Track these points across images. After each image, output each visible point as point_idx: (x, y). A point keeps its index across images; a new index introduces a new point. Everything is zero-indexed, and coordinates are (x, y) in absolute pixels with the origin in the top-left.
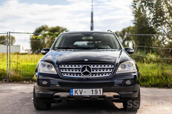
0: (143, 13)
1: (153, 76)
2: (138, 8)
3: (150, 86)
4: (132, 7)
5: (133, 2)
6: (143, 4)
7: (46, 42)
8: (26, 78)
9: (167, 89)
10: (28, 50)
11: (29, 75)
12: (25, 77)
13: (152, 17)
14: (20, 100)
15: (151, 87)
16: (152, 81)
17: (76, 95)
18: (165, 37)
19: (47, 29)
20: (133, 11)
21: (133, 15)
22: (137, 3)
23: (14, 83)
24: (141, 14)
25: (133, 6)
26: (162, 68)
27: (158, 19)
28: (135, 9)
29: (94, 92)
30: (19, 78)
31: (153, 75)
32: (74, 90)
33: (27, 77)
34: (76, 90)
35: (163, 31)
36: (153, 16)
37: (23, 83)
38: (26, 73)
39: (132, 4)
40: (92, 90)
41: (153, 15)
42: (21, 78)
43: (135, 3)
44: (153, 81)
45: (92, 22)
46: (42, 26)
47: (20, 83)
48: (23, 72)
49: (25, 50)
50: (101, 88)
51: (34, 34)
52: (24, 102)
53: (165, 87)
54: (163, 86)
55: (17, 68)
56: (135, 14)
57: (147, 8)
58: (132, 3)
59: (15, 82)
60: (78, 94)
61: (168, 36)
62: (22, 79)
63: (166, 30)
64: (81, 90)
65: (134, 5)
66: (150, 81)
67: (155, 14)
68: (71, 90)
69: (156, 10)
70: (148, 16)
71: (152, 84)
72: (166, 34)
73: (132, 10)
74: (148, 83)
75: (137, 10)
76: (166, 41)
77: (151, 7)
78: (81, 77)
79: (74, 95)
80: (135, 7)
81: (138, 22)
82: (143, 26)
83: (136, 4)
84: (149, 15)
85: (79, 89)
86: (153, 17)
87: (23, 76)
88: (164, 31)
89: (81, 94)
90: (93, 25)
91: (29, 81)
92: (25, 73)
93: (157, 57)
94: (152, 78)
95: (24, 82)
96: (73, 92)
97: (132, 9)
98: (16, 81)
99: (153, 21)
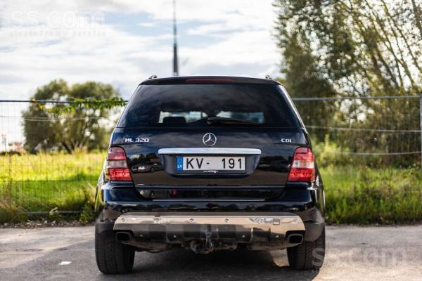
0: (303, 45)
1: (343, 198)
2: (290, 35)
3: (338, 222)
4: (277, 32)
5: (278, 21)
6: (304, 24)
7: (62, 122)
8: (34, 213)
9: (379, 226)
10: (16, 144)
11: (40, 207)
12: (29, 211)
13: (324, 56)
14: (33, 268)
15: (341, 223)
16: (342, 210)
18: (359, 102)
19: (64, 89)
20: (279, 42)
21: (279, 51)
22: (288, 23)
23: (4, 227)
24: (299, 48)
25: (278, 28)
26: (364, 179)
27: (339, 61)
28: (283, 37)
30: (15, 215)
31: (342, 195)
33: (35, 211)
35: (352, 88)
36: (327, 53)
37: (26, 227)
38: (33, 201)
39: (276, 25)
41: (326, 51)
42: (20, 215)
43: (284, 21)
44: (345, 210)
45: (175, 69)
46: (52, 83)
47: (20, 227)
48: (25, 200)
49: (10, 145)
51: (31, 102)
52: (43, 272)
53: (375, 223)
54: (369, 220)
55: (10, 189)
56: (284, 49)
57: (314, 34)
58: (275, 22)
59: (6, 224)
61: (365, 101)
62: (22, 216)
63: (358, 85)
65: (280, 26)
66: (338, 210)
67: (331, 49)
69: (334, 39)
70: (314, 53)
71: (343, 216)
72: (360, 95)
73: (276, 38)
74: (333, 215)
75: (287, 39)
76: (361, 112)
77: (323, 31)
81: (292, 67)
82: (305, 78)
83: (285, 26)
84: (318, 49)
86: (326, 56)
87: (26, 208)
88: (355, 89)
91: (41, 220)
92: (31, 203)
93: (342, 150)
94: (342, 202)
95: (28, 223)
97: (277, 36)
98: (6, 222)
99: (329, 64)
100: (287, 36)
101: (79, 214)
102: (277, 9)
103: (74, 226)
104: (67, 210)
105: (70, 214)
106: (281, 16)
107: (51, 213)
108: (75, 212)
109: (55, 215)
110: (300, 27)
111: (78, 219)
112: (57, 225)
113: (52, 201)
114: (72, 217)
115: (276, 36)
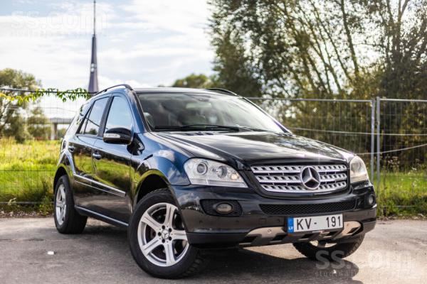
0: (235, 44)
2: (223, 33)
4: (211, 30)
5: (212, 19)
6: (238, 24)
17: (300, 230)
18: (288, 103)
20: (212, 39)
22: (222, 22)
24: (232, 47)
25: (211, 26)
27: (271, 61)
28: (216, 35)
29: (331, 223)
32: (295, 220)
34: (300, 219)
39: (210, 23)
40: (328, 219)
41: (260, 51)
43: (218, 20)
45: (93, 60)
50: (339, 213)
56: (217, 47)
58: (209, 20)
60: (302, 229)
64: (308, 218)
65: (214, 24)
68: (289, 220)
69: (268, 40)
70: (247, 53)
72: (290, 96)
73: (209, 36)
75: (222, 38)
77: (257, 32)
78: (304, 191)
79: (296, 230)
80: (217, 31)
81: (226, 66)
82: (238, 78)
83: (219, 24)
84: (251, 49)
85: (304, 218)
89: (308, 227)
90: (95, 68)
96: (293, 225)
97: (211, 34)
99: (261, 65)
100: (220, 34)
101: (38, 205)
102: (212, 7)
103: (34, 217)
104: (23, 200)
105: (29, 205)
106: (215, 14)
107: (9, 203)
108: (33, 203)
109: (13, 205)
110: (235, 27)
111: (37, 210)
112: (16, 215)
113: (9, 191)
114: (30, 207)
115: (209, 33)
